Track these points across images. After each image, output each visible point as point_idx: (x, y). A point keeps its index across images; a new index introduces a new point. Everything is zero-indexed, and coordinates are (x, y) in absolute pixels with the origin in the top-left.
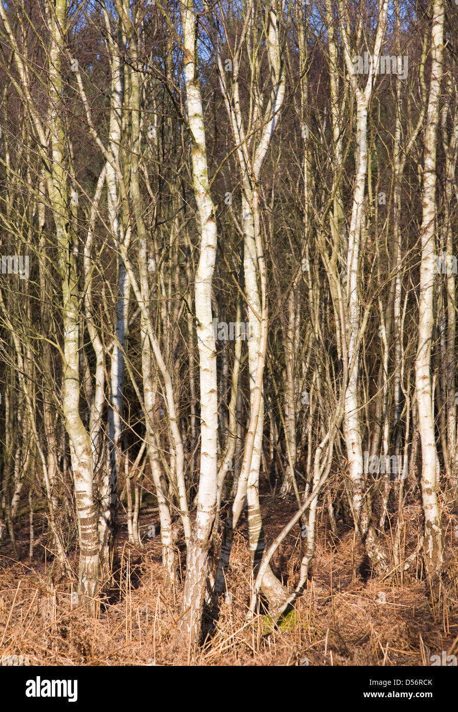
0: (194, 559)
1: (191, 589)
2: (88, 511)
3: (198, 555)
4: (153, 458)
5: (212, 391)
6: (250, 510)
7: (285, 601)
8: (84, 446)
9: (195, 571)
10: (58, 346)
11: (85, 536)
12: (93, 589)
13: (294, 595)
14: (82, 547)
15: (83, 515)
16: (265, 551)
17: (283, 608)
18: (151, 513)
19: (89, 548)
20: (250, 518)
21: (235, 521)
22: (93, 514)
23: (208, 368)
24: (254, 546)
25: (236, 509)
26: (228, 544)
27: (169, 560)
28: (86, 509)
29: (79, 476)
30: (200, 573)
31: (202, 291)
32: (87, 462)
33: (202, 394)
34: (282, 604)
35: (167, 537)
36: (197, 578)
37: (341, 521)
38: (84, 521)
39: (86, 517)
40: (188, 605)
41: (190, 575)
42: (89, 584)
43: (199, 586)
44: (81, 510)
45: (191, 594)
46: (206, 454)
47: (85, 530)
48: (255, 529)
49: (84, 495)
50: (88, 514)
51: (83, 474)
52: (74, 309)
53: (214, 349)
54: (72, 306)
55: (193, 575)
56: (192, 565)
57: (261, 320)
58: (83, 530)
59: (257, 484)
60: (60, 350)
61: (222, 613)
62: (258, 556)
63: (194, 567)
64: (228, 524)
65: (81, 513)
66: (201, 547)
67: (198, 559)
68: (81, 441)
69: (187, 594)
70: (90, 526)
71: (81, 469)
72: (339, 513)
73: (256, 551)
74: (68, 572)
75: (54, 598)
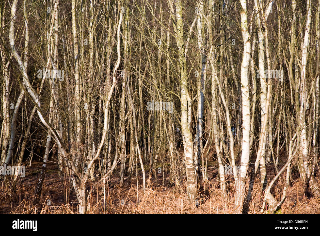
0: (239, 186)
1: (238, 198)
2: (191, 165)
3: (241, 184)
4: (217, 144)
5: (248, 115)
6: (261, 166)
7: (276, 205)
8: (189, 138)
9: (240, 191)
10: (179, 96)
11: (189, 176)
12: (193, 198)
13: (280, 203)
14: (188, 180)
15: (189, 167)
16: (267, 184)
17: (276, 208)
18: (210, 169)
19: (192, 181)
20: (261, 170)
21: (256, 170)
22: (193, 167)
23: (246, 104)
24: (263, 182)
25: (256, 165)
26: (252, 180)
27: (223, 187)
28: (190, 164)
29: (187, 150)
30: (242, 192)
31: (244, 72)
32: (191, 145)
33: (243, 116)
34: (275, 207)
35: (222, 178)
36: (241, 194)
37: (293, 174)
38: (189, 170)
39: (190, 168)
40: (237, 205)
41: (237, 193)
42: (191, 196)
43: (241, 197)
44: (188, 165)
45: (238, 200)
46: (245, 141)
47: (190, 173)
48: (263, 174)
49: (189, 159)
50: (191, 167)
51: (189, 150)
52: (186, 81)
53: (249, 96)
54: (185, 80)
55: (239, 192)
56: (238, 188)
57: (268, 84)
58: (189, 173)
59: (264, 155)
60: (180, 98)
61: (250, 209)
62: (265, 186)
63: (239, 189)
64: (253, 172)
65: (188, 166)
66: (242, 180)
67: (241, 186)
68: (188, 136)
69: (236, 200)
70: (192, 172)
71: (188, 148)
72: (292, 171)
73: (264, 184)
74: (181, 191)
75: (182, 199)
